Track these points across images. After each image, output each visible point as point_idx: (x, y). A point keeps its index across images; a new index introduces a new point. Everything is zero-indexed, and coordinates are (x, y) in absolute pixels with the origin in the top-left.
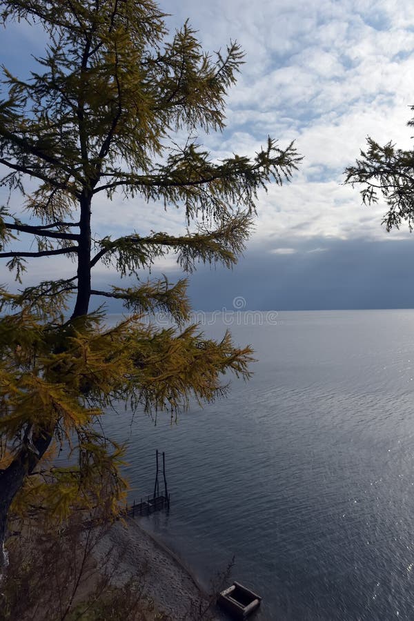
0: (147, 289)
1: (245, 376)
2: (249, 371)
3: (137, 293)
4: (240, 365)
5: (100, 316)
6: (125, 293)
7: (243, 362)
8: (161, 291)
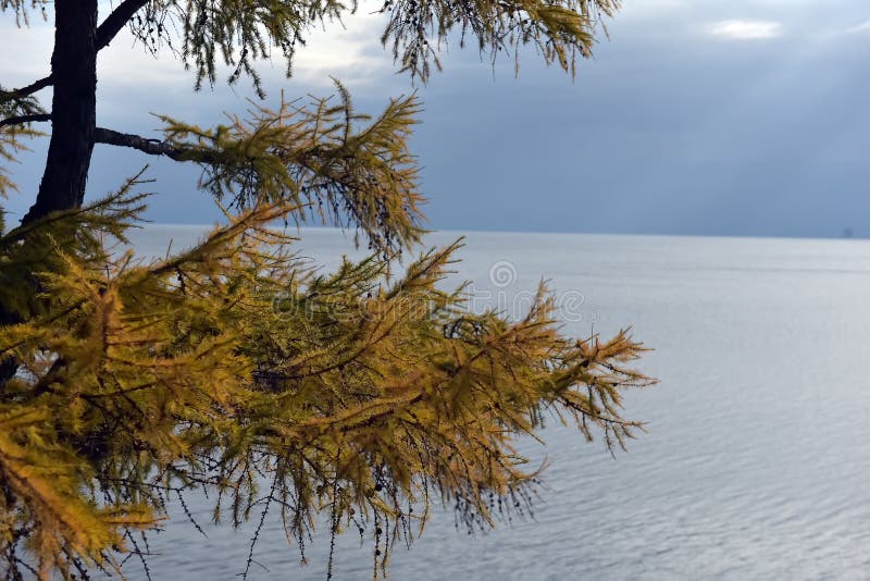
0: (279, 132)
1: (611, 434)
2: (627, 419)
3: (248, 144)
4: (596, 395)
5: (127, 213)
6: (209, 143)
7: (605, 388)
8: (325, 139)
